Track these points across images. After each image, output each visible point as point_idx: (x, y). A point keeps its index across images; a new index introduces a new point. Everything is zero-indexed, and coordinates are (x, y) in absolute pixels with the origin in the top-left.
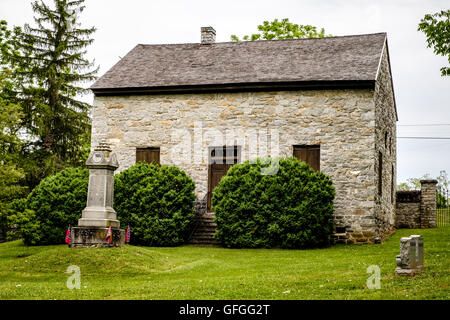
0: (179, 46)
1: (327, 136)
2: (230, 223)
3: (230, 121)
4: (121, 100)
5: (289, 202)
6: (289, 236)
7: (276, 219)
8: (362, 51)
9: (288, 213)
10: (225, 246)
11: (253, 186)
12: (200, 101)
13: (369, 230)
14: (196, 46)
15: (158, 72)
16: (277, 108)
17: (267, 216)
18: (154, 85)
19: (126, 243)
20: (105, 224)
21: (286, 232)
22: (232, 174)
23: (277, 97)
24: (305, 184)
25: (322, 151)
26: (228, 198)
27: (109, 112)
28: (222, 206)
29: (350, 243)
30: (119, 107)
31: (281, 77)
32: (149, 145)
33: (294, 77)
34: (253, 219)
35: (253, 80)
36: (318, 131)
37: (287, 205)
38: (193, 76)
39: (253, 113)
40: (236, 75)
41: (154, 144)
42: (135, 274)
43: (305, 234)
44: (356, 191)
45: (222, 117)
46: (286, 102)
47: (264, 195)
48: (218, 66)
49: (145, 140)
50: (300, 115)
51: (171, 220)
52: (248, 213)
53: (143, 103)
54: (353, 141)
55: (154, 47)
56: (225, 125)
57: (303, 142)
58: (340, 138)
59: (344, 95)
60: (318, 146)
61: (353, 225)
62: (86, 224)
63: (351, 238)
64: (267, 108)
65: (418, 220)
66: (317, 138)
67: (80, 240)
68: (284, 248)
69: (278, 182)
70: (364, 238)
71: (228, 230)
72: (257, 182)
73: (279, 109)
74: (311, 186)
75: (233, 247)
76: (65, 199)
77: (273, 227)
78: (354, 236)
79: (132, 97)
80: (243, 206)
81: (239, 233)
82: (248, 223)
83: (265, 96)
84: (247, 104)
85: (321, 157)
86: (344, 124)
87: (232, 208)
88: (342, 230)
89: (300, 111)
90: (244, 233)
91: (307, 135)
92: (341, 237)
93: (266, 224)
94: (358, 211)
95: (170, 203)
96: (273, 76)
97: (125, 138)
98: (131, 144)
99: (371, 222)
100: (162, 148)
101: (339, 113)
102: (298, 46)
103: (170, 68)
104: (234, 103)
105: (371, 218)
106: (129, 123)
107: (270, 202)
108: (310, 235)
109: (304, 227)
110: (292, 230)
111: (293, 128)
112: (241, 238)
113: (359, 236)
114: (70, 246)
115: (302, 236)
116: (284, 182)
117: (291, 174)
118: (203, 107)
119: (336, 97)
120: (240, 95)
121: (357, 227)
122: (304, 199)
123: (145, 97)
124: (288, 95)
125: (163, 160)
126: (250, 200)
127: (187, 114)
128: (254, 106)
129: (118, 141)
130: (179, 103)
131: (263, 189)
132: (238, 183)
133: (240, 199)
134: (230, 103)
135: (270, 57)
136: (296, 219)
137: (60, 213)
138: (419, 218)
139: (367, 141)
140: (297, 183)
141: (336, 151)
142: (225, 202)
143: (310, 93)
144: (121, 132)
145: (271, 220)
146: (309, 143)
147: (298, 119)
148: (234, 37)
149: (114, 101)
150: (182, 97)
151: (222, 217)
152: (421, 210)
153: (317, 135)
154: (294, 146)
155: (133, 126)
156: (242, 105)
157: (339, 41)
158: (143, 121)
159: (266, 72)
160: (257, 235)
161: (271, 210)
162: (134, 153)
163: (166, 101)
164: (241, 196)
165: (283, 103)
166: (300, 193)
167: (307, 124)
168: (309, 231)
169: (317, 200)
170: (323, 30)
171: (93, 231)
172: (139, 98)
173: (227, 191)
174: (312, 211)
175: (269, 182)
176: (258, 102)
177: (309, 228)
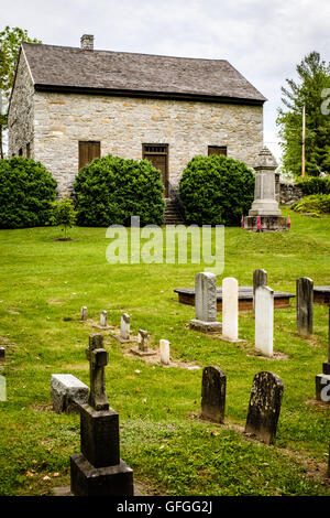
1: (232, 140)
3: (160, 122)
4: (63, 97)
12: (134, 104)
23: (195, 106)
25: (228, 151)
27: (51, 107)
30: (60, 103)
32: (90, 139)
36: (226, 136)
39: (178, 118)
41: (96, 139)
45: (153, 119)
46: (202, 111)
49: (87, 135)
50: (213, 122)
53: (84, 101)
54: (249, 145)
56: (155, 125)
57: (215, 144)
58: (241, 142)
60: (226, 147)
64: (188, 114)
66: (225, 141)
71: (208, 212)
72: (222, 175)
73: (197, 116)
79: (72, 95)
83: (186, 104)
84: (173, 110)
86: (244, 132)
89: (213, 119)
91: (217, 137)
97: (68, 132)
98: (73, 137)
100: (103, 143)
101: (240, 123)
102: (170, 63)
104: (163, 108)
106: (71, 118)
111: (208, 133)
116: (242, 176)
118: (136, 110)
119: (238, 111)
120: (167, 102)
123: (85, 96)
124: (204, 106)
125: (104, 153)
126: (220, 189)
127: (123, 114)
128: (178, 112)
129: (61, 133)
130: (116, 104)
134: (159, 108)
141: (238, 151)
142: (203, 191)
144: (64, 126)
145: (235, 205)
146: (219, 144)
147: (211, 125)
149: (55, 97)
150: (119, 99)
153: (225, 138)
154: (209, 147)
155: (76, 121)
156: (170, 110)
158: (84, 117)
159: (177, 84)
161: (237, 197)
162: (77, 145)
163: (104, 102)
165: (201, 111)
167: (218, 130)
172: (80, 97)
173: (203, 182)
175: (235, 176)
176: (182, 109)
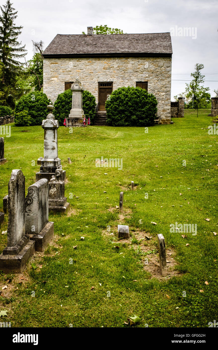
0: (77, 35)
1: (151, 78)
2: (115, 116)
3: (108, 70)
4: (57, 60)
5: (140, 106)
6: (140, 121)
7: (135, 114)
8: (162, 40)
9: (140, 111)
10: (112, 126)
11: (124, 99)
12: (94, 61)
13: (169, 118)
14: (85, 36)
15: (72, 47)
16: (128, 65)
17: (130, 112)
18: (72, 53)
19: (88, 125)
20: (82, 117)
21: (138, 120)
22: (115, 94)
23: (129, 60)
24: (146, 99)
25: (149, 84)
26: (114, 105)
27: (51, 66)
28: (111, 108)
29: (160, 124)
30: (56, 63)
31: (130, 51)
32: (71, 81)
33: (136, 51)
34: (125, 114)
35: (118, 52)
36: (147, 75)
37: (139, 108)
38: (89, 50)
39: (118, 67)
40: (109, 49)
42: (104, 139)
43: (147, 120)
44: (163, 102)
45: (104, 69)
46: (133, 62)
47: (130, 104)
48: (99, 45)
49: (68, 79)
50: (139, 68)
51: (88, 114)
52: (122, 112)
54: (162, 80)
55: (66, 35)
56: (105, 72)
57: (140, 80)
58: (156, 79)
59: (158, 60)
60: (147, 82)
61: (162, 116)
62: (73, 117)
63: (161, 122)
64: (124, 65)
65: (177, 114)
66: (147, 79)
67: (70, 124)
68: (137, 126)
69: (136, 98)
70: (166, 122)
71: (114, 118)
72: (126, 98)
73: (130, 66)
74: (149, 100)
75: (116, 126)
76: (35, 105)
77: (134, 117)
78: (162, 121)
79: (62, 59)
80: (121, 108)
81: (119, 120)
82: (123, 115)
83: (123, 59)
84: (115, 63)
85: (148, 87)
86: (158, 73)
87: (116, 109)
88: (157, 118)
89: (139, 66)
90: (121, 120)
91: (142, 77)
92: (157, 121)
93: (130, 116)
94: (164, 111)
95: (87, 107)
96: (126, 50)
97: (59, 78)
98: (62, 80)
99: (169, 115)
101: (156, 68)
102: (133, 37)
103: (77, 45)
104: (109, 62)
105: (169, 113)
106: (61, 71)
107: (132, 106)
108: (149, 121)
109: (147, 117)
110: (142, 118)
111: (136, 74)
112: (120, 122)
113: (164, 121)
114: (66, 127)
115: (146, 121)
116: (138, 98)
117: (140, 94)
118: (95, 64)
119: (155, 61)
120: (112, 59)
121: (163, 117)
122: (147, 105)
124: (134, 59)
126: (123, 106)
127: (88, 67)
128: (119, 64)
129: (56, 79)
130: (84, 62)
131: (129, 101)
132: (118, 98)
133: (119, 105)
134: (107, 62)
135: (122, 42)
136: (143, 114)
137: (33, 112)
138: (178, 113)
139: (168, 80)
140: (143, 98)
141: (155, 84)
142: (112, 107)
143: (143, 58)
144: (57, 75)
145: (133, 114)
146: (143, 81)
147: (138, 70)
148: (83, 33)
149: (53, 60)
150: (85, 59)
151: (111, 113)
152: (178, 110)
153: (147, 77)
154: (137, 82)
155: (63, 72)
156: (114, 63)
157: (150, 36)
158: (67, 70)
159: (123, 48)
160: (126, 121)
161: (133, 110)
162: (64, 85)
163: (78, 61)
164: (119, 104)
165: (131, 63)
166: (145, 103)
167: (142, 72)
168: (149, 119)
169: (152, 106)
170: (122, 31)
171: (76, 120)
172: (65, 59)
173: (113, 102)
174: (150, 110)
175: (132, 98)
176: (121, 62)
177: (149, 118)
